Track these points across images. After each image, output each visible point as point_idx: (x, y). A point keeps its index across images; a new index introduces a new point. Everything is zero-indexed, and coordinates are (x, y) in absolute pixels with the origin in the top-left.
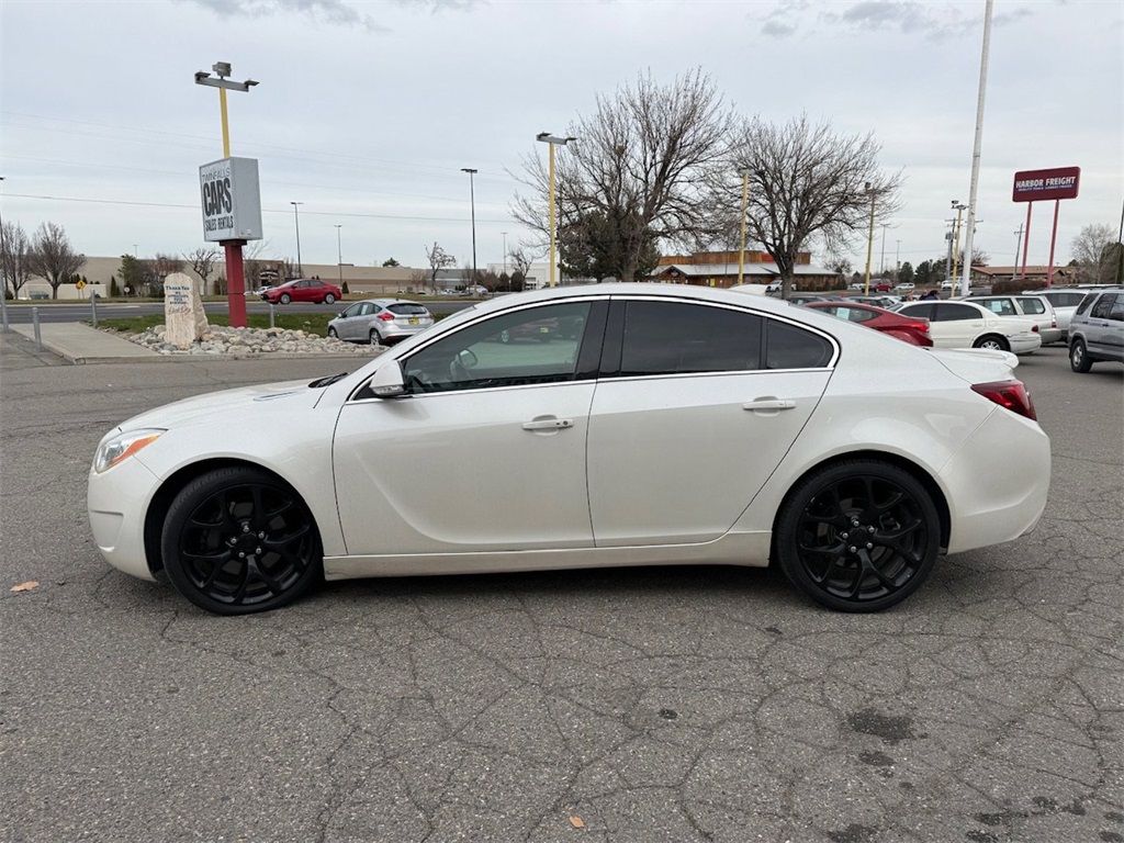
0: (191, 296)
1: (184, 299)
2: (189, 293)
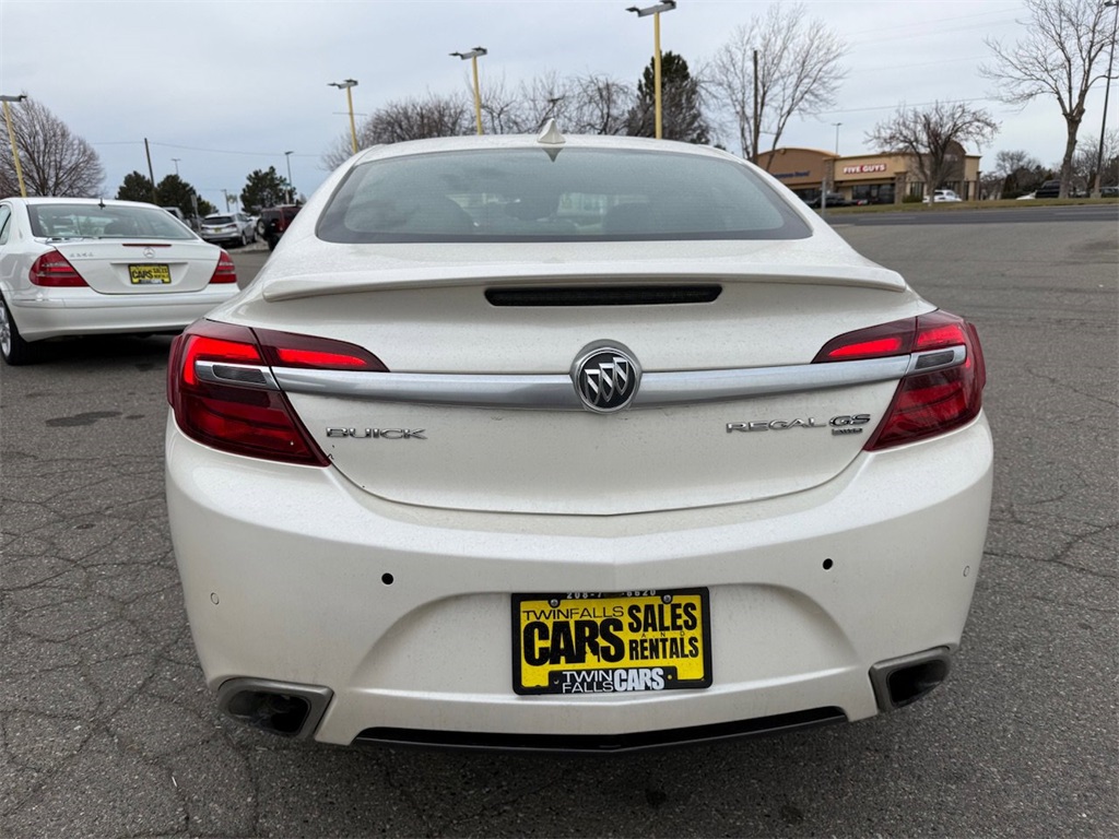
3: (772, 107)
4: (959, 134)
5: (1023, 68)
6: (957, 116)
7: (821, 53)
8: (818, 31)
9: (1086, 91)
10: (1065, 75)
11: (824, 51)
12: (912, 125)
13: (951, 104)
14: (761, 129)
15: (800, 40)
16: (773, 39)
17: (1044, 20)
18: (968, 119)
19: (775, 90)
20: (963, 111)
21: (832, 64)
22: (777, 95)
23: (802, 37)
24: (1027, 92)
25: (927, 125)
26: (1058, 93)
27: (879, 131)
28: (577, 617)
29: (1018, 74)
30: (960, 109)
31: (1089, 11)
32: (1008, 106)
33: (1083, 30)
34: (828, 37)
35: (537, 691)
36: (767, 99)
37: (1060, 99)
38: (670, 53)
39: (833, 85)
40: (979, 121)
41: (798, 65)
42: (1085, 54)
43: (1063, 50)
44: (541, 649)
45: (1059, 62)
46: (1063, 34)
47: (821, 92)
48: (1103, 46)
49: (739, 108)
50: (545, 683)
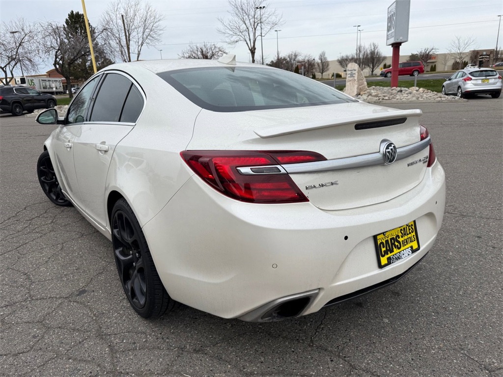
0: (357, 74)
1: (354, 75)
2: (356, 72)
3: (134, 41)
4: (215, 56)
5: (232, 30)
6: (213, 49)
7: (152, 19)
8: (149, 9)
9: (255, 41)
10: (247, 34)
11: (153, 18)
12: (196, 52)
13: (210, 44)
14: (130, 52)
15: (142, 12)
16: (129, 10)
17: (237, 12)
18: (217, 50)
19: (133, 34)
20: (215, 47)
21: (157, 24)
22: (135, 36)
23: (142, 10)
24: (236, 40)
25: (202, 52)
26: (246, 41)
27: (183, 54)
28: (390, 237)
29: (231, 33)
30: (214, 46)
31: (251, 10)
32: (230, 45)
33: (250, 17)
34: (154, 11)
35: (386, 265)
36: (131, 37)
37: (247, 43)
38: (78, 13)
39: (160, 33)
40: (221, 51)
41: (142, 23)
42: (252, 26)
43: (245, 24)
44: (384, 251)
45: (245, 29)
46: (244, 18)
47: (154, 36)
48: (258, 24)
49: (118, 41)
50: (386, 262)
